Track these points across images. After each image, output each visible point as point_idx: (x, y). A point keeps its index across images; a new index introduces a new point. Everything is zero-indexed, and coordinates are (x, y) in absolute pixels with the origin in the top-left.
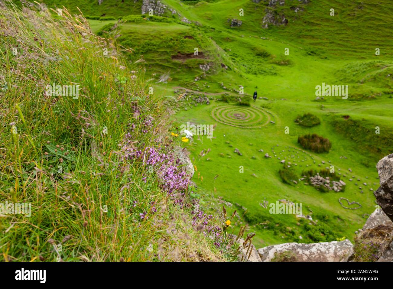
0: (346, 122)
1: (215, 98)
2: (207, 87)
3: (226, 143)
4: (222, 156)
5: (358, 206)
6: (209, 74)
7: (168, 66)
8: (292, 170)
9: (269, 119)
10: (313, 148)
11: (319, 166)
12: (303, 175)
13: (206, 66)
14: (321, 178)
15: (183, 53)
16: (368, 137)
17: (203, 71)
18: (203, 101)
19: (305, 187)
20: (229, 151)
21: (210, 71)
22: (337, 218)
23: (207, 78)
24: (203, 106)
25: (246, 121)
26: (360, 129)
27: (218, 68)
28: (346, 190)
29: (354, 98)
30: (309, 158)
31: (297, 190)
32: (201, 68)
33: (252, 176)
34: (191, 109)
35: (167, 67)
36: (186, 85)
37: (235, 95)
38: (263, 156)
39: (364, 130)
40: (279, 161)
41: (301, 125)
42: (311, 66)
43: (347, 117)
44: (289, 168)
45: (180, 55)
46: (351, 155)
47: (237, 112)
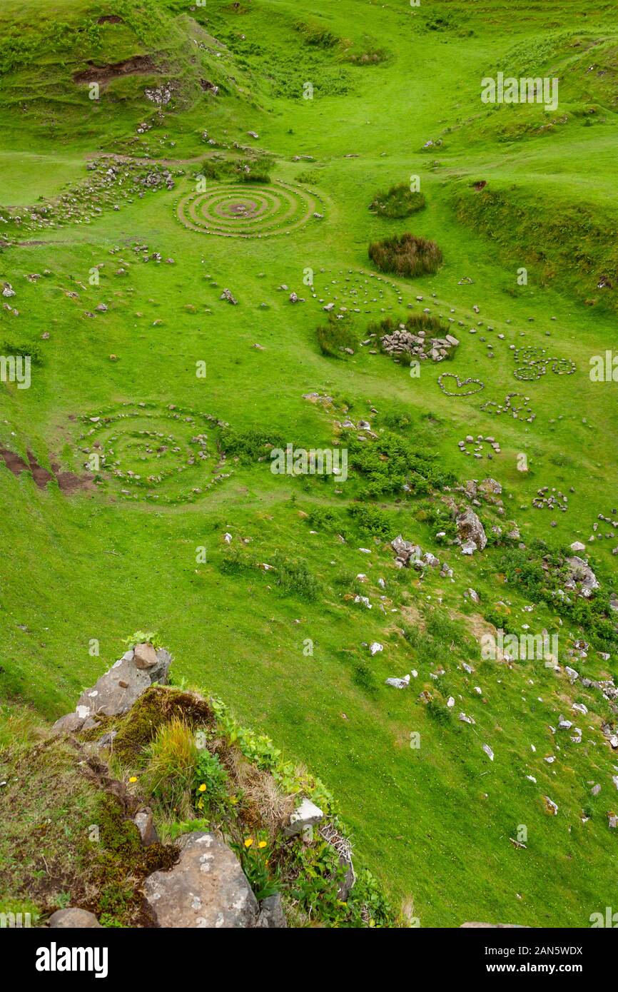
0: (478, 198)
1: (188, 172)
2: (169, 145)
3: (205, 279)
4: (190, 312)
5: (477, 386)
6: (173, 111)
7: (66, 100)
8: (348, 323)
9: (312, 208)
10: (400, 267)
11: (410, 307)
12: (369, 333)
13: (163, 91)
14: (408, 335)
15: (100, 64)
16: (520, 229)
17: (155, 104)
18: (158, 181)
19: (371, 358)
20: (209, 298)
21: (174, 103)
22: (427, 419)
23: (167, 123)
24: (160, 193)
25: (256, 220)
26: (505, 211)
27: (194, 93)
28: (459, 355)
29: (507, 135)
30: (389, 292)
31: (351, 369)
32: (150, 97)
33: (254, 348)
34: (129, 206)
35: (65, 103)
36: (116, 145)
37: (236, 157)
38: (287, 299)
39: (514, 211)
40: (320, 306)
41: (382, 215)
42: (434, 60)
43: (480, 184)
44: (340, 322)
45: (94, 70)
46: (484, 274)
47: (238, 201)
